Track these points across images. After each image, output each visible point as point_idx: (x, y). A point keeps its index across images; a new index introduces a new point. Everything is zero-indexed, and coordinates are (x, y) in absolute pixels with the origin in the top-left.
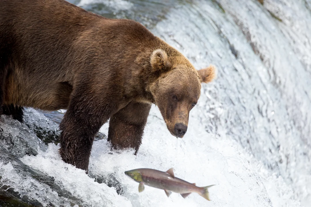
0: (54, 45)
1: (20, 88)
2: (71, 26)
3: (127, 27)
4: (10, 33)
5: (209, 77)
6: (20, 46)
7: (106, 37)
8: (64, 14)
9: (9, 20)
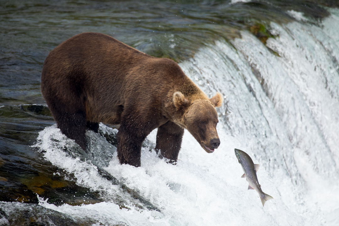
0: (113, 79)
1: (92, 110)
2: (125, 64)
3: (166, 65)
4: (81, 71)
5: (219, 102)
6: (89, 80)
7: (149, 72)
8: (121, 56)
9: (81, 61)
